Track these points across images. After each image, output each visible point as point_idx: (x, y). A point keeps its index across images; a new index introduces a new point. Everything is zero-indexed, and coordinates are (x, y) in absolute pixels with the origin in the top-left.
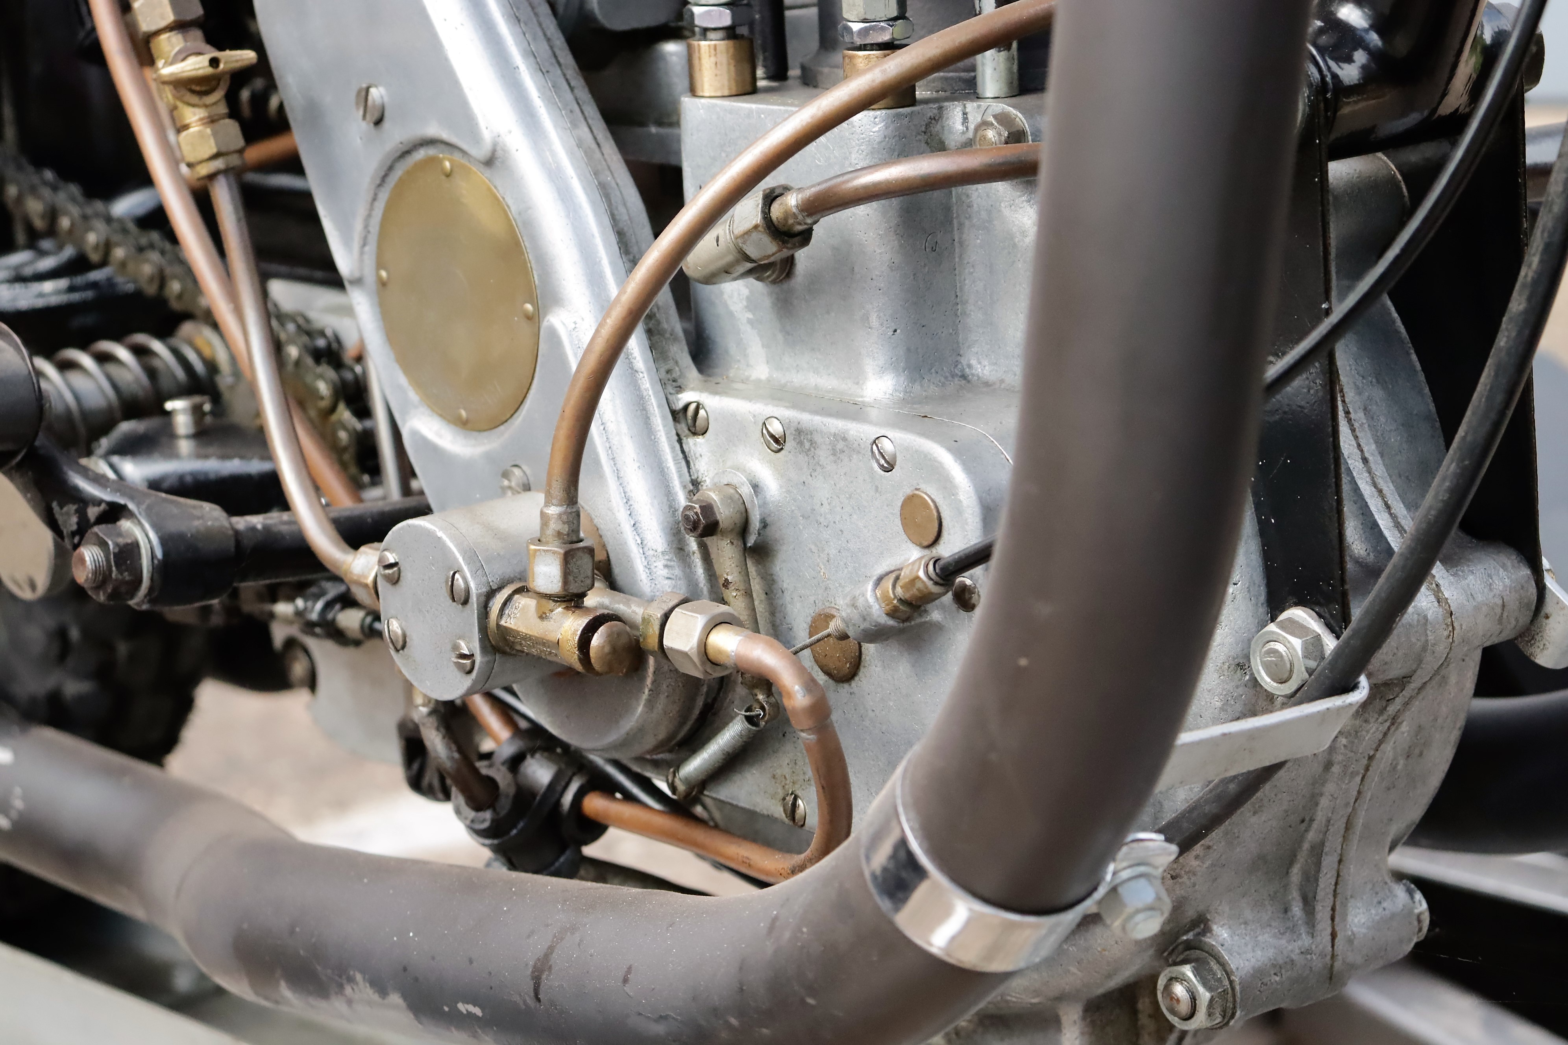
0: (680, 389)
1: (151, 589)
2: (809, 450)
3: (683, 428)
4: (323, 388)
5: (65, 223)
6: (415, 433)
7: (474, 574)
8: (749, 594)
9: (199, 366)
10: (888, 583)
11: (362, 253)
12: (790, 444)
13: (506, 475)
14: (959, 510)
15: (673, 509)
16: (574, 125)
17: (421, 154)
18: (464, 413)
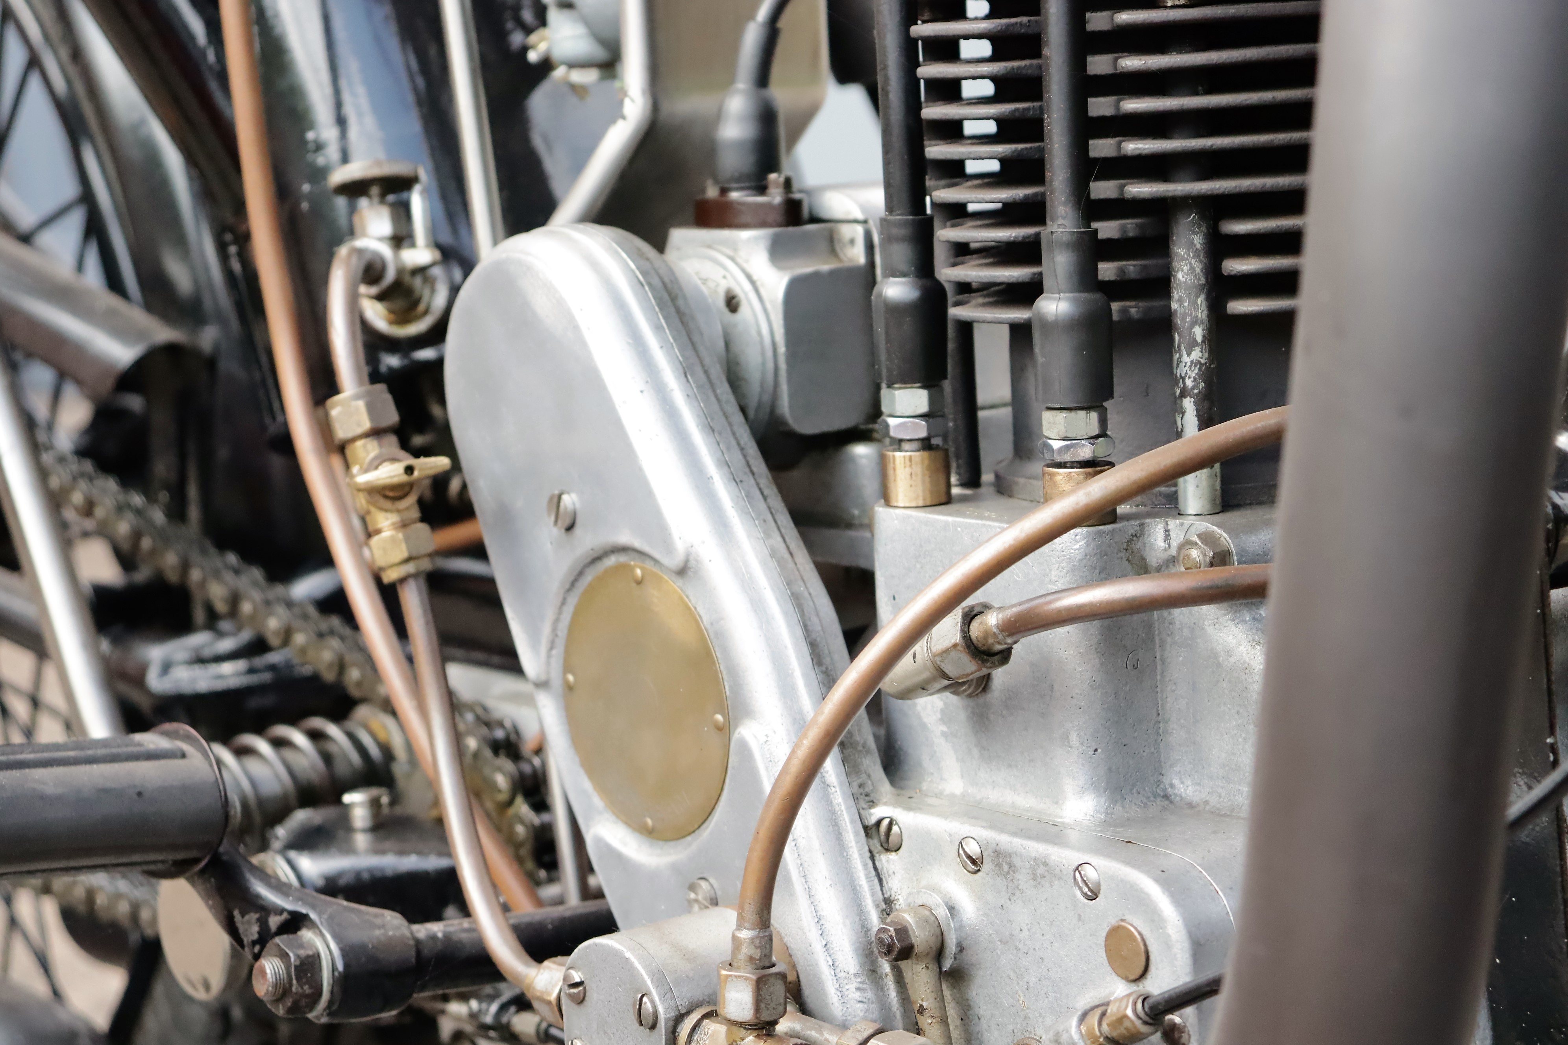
0: (872, 803)
1: (331, 1002)
2: (1008, 873)
3: (876, 844)
4: (501, 781)
5: (246, 608)
6: (599, 840)
7: (663, 997)
8: (944, 1021)
9: (374, 751)
10: (1094, 1019)
11: (549, 656)
12: (987, 866)
13: (692, 888)
14: (1167, 945)
15: (865, 929)
16: (767, 535)
17: (611, 561)
18: (649, 822)
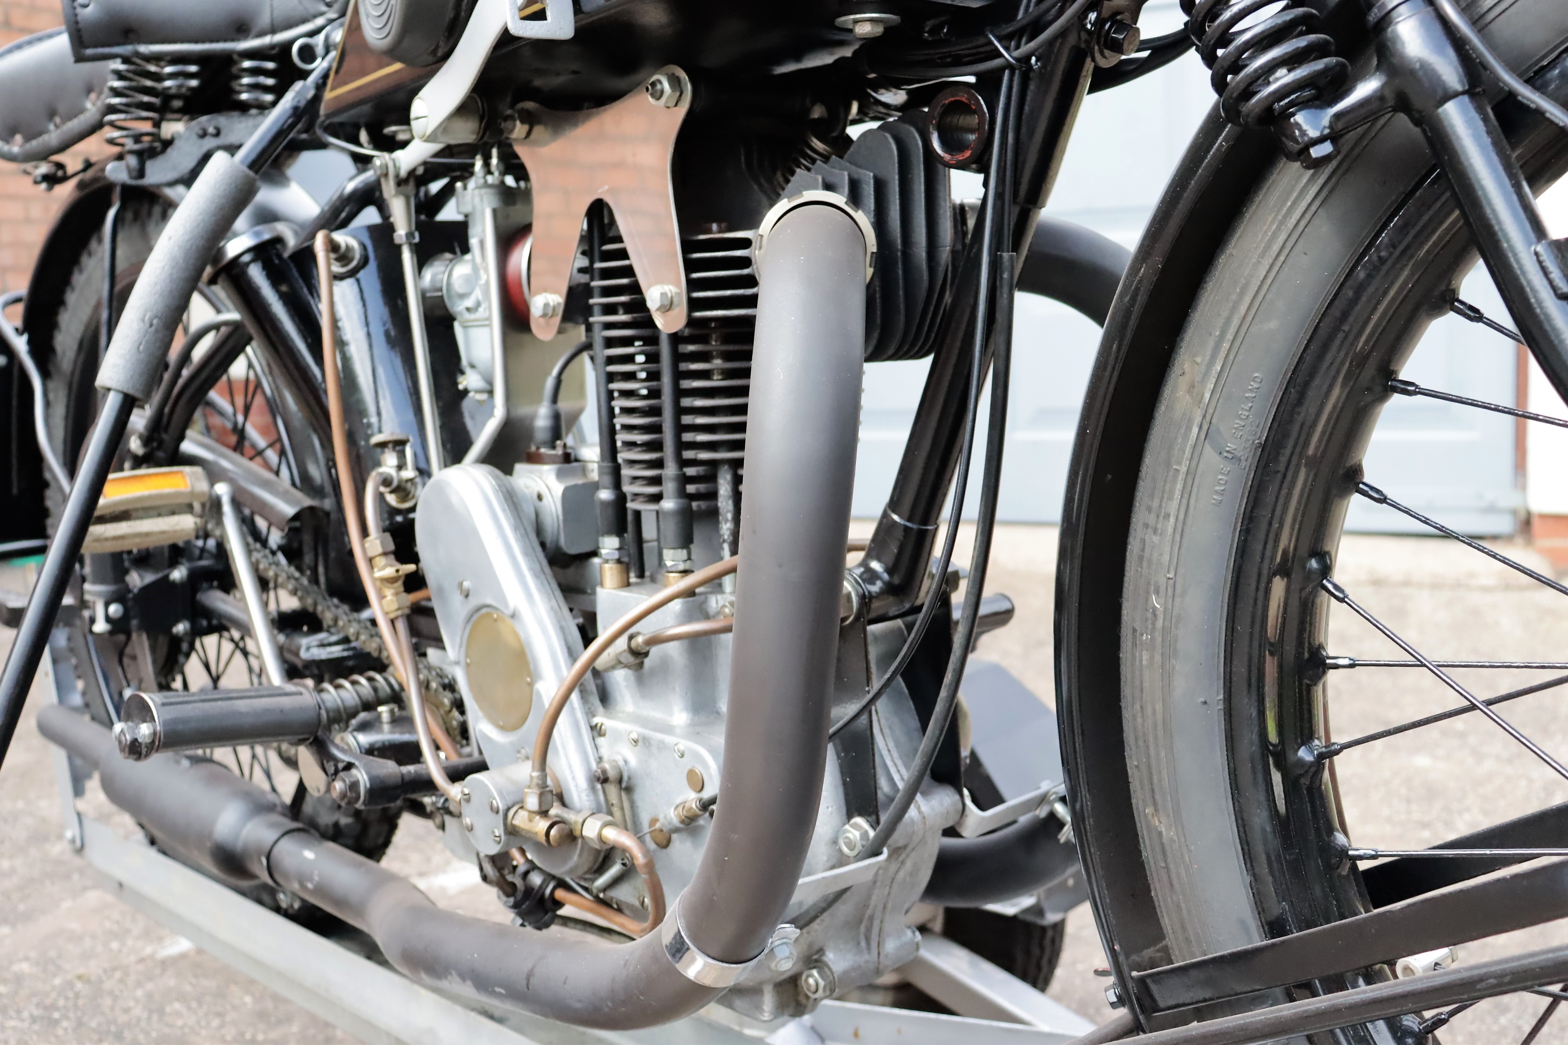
0: (594, 716)
1: (364, 801)
2: (649, 746)
3: (595, 733)
4: (446, 702)
5: (341, 623)
6: (481, 731)
7: (501, 800)
8: (622, 809)
9: (396, 686)
10: (680, 809)
11: (459, 650)
12: (640, 743)
13: (519, 752)
14: (711, 776)
15: (590, 770)
16: (550, 600)
17: (484, 611)
18: (501, 723)
